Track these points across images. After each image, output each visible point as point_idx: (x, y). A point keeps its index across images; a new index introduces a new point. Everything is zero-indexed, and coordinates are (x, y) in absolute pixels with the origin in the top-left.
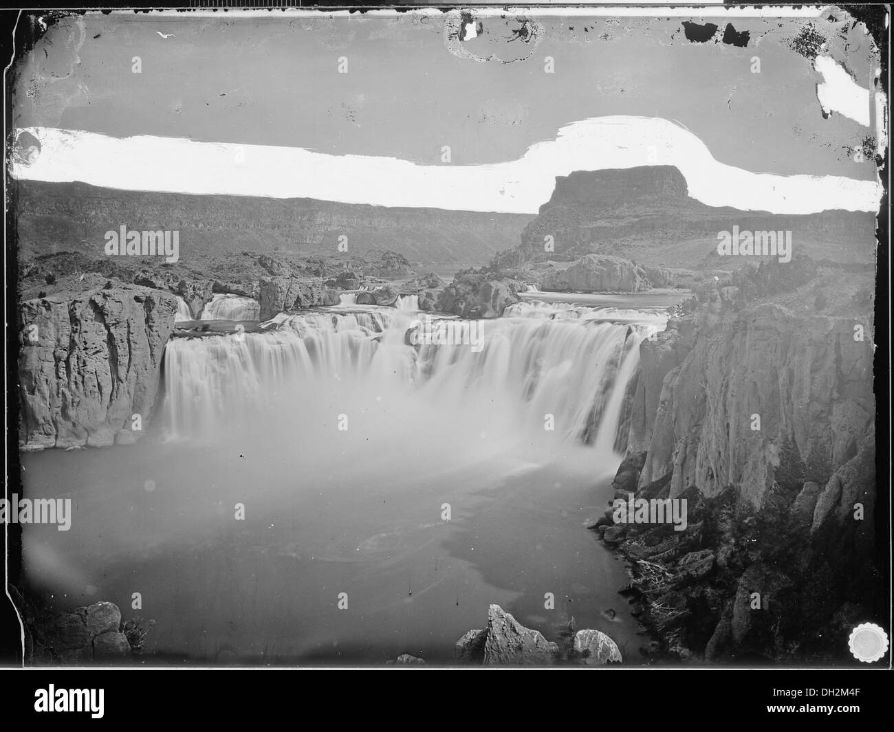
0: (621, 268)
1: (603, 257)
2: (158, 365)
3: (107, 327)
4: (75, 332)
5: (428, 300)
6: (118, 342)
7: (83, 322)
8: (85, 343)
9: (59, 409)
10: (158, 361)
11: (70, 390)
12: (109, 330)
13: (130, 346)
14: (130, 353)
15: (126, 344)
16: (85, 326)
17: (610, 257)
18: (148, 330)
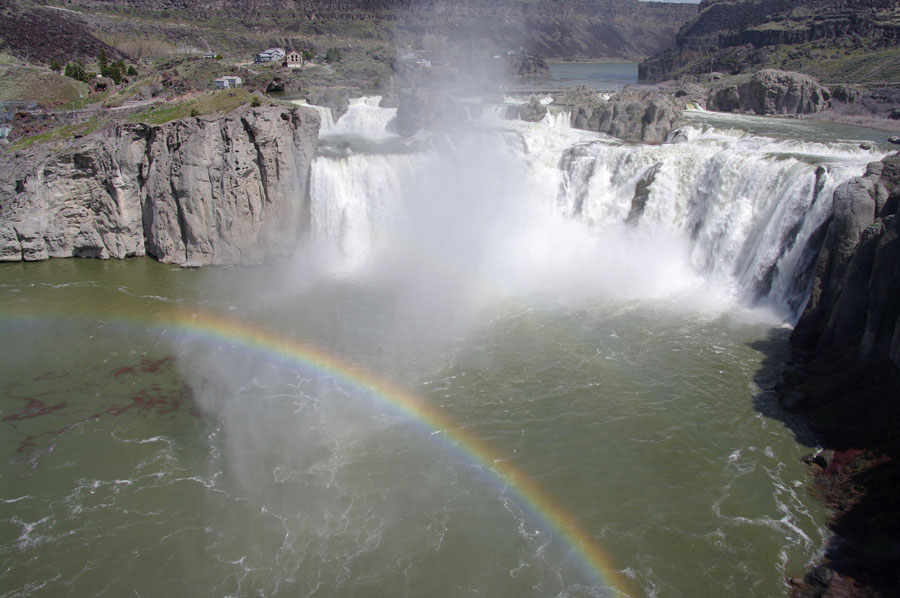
0: (802, 88)
1: (783, 74)
2: (304, 186)
3: (257, 146)
4: (227, 151)
5: (581, 117)
6: (266, 163)
7: (234, 140)
8: (237, 163)
9: (214, 229)
10: (304, 182)
11: (224, 210)
12: (258, 150)
13: (277, 165)
14: (278, 173)
15: (274, 163)
16: (236, 145)
17: (789, 74)
18: (294, 148)
